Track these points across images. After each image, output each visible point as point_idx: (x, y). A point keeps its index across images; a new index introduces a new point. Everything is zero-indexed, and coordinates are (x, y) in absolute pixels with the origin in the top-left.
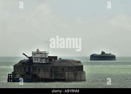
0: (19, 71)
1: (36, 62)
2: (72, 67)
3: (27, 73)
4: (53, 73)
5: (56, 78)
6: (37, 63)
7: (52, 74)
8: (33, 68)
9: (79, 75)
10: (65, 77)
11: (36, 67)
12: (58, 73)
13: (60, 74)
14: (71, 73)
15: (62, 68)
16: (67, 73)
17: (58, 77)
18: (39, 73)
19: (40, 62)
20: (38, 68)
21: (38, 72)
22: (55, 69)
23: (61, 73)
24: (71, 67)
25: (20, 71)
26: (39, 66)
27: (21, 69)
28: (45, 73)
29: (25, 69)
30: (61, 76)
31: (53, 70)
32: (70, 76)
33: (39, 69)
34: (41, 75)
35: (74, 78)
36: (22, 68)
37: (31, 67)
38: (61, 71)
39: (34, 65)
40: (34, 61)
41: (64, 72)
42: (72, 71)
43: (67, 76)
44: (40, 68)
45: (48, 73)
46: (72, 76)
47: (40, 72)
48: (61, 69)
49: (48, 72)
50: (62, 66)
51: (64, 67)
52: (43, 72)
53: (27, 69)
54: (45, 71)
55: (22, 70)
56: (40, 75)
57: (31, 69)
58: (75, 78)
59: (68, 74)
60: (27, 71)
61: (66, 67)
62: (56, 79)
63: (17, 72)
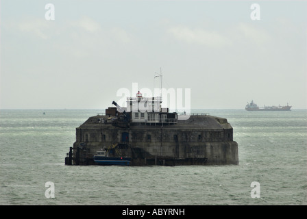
0: (97, 141)
1: (140, 120)
2: (219, 132)
3: (121, 146)
4: (180, 144)
5: (187, 157)
6: (143, 124)
7: (177, 147)
8: (134, 134)
9: (231, 151)
10: (206, 154)
11: (142, 133)
12: (191, 144)
13: (196, 147)
14: (216, 144)
15: (199, 133)
16: (209, 144)
17: (192, 155)
18: (149, 146)
19: (150, 122)
20: (145, 135)
21: (146, 143)
22: (184, 137)
23: (196, 144)
24: (216, 132)
25: (100, 141)
26: (149, 131)
27: (104, 137)
28: (161, 146)
29: (114, 136)
30: (198, 152)
31: (179, 139)
32: (216, 153)
33: (149, 137)
34: (154, 149)
35: (222, 157)
36: (107, 135)
37: (130, 132)
38: (196, 140)
39: (136, 128)
40: (134, 119)
41: (202, 144)
42: (218, 141)
43: (209, 151)
44: (150, 133)
45: (170, 147)
46: (219, 152)
47: (151, 144)
48: (196, 137)
49: (168, 144)
50: (199, 131)
51: (202, 132)
52: (159, 144)
53: (119, 137)
54: (161, 141)
55: (107, 139)
56: (150, 150)
57: (130, 136)
58: (225, 156)
59: (212, 147)
60: (119, 141)
61: (206, 131)
62: (187, 159)
63: (93, 144)
